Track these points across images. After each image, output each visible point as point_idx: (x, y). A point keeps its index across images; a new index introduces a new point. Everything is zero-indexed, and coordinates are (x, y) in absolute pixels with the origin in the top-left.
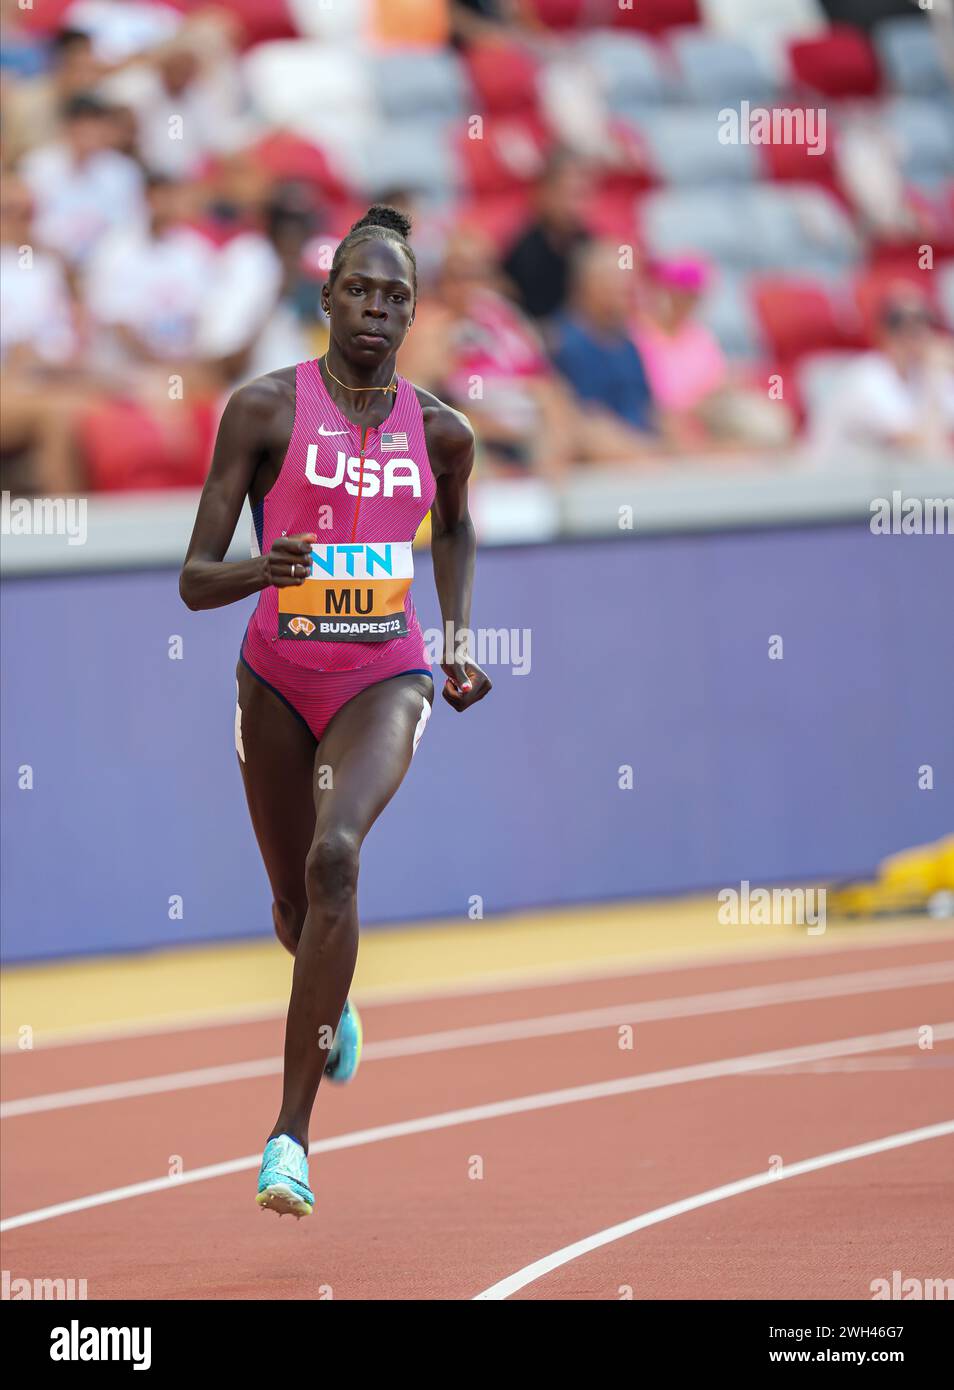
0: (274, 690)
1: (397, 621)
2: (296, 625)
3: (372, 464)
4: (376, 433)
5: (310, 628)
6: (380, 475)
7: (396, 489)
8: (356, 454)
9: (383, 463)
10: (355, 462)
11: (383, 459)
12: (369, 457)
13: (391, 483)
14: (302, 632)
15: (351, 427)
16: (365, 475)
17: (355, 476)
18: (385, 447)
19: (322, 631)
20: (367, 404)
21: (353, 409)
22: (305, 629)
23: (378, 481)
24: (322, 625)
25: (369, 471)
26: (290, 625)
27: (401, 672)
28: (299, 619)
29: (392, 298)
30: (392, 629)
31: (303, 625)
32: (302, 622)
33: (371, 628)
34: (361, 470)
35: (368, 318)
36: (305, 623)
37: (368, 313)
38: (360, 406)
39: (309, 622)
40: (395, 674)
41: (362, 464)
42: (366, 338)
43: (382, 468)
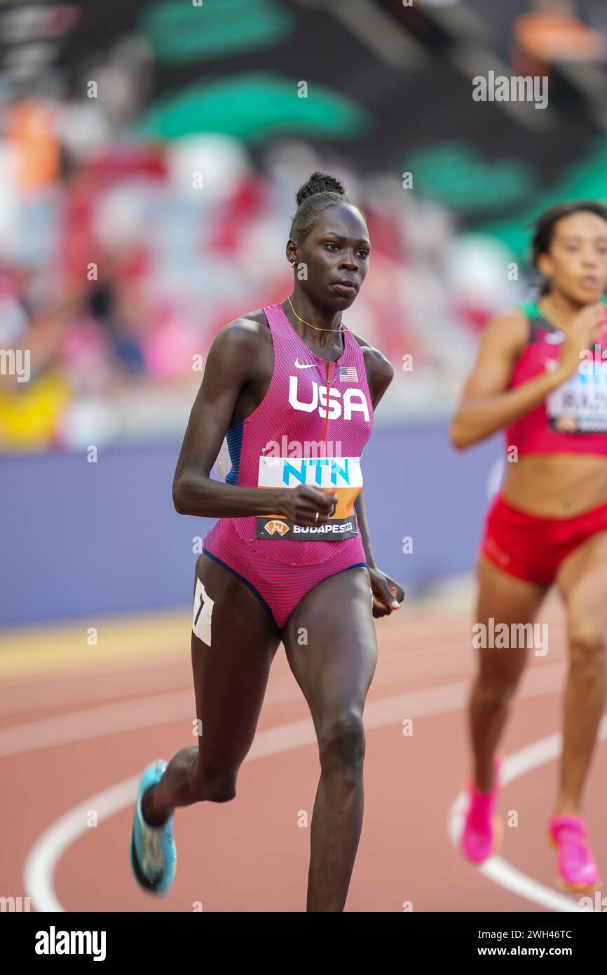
0: (248, 584)
1: (350, 523)
2: (271, 527)
3: (334, 392)
4: (336, 366)
5: (284, 529)
6: (341, 401)
7: (354, 413)
8: (325, 384)
9: (342, 391)
10: (323, 390)
11: (343, 388)
12: (333, 387)
13: (350, 408)
14: (277, 533)
15: (317, 360)
16: (330, 401)
17: (324, 402)
18: (343, 378)
19: (295, 532)
20: (327, 341)
21: (318, 345)
22: (280, 530)
23: (340, 406)
24: (295, 527)
25: (333, 398)
26: (267, 527)
27: (351, 565)
28: (274, 522)
29: (358, 254)
30: (348, 530)
31: (278, 527)
32: (277, 524)
33: (333, 529)
34: (327, 397)
35: (343, 271)
36: (280, 525)
37: (344, 267)
38: (323, 343)
39: (283, 524)
40: (348, 567)
41: (328, 391)
42: (341, 287)
43: (342, 395)
